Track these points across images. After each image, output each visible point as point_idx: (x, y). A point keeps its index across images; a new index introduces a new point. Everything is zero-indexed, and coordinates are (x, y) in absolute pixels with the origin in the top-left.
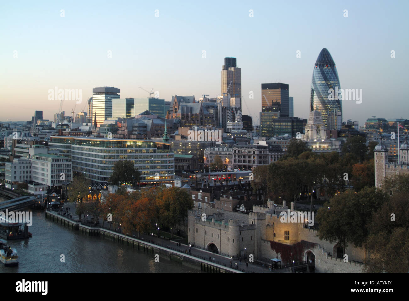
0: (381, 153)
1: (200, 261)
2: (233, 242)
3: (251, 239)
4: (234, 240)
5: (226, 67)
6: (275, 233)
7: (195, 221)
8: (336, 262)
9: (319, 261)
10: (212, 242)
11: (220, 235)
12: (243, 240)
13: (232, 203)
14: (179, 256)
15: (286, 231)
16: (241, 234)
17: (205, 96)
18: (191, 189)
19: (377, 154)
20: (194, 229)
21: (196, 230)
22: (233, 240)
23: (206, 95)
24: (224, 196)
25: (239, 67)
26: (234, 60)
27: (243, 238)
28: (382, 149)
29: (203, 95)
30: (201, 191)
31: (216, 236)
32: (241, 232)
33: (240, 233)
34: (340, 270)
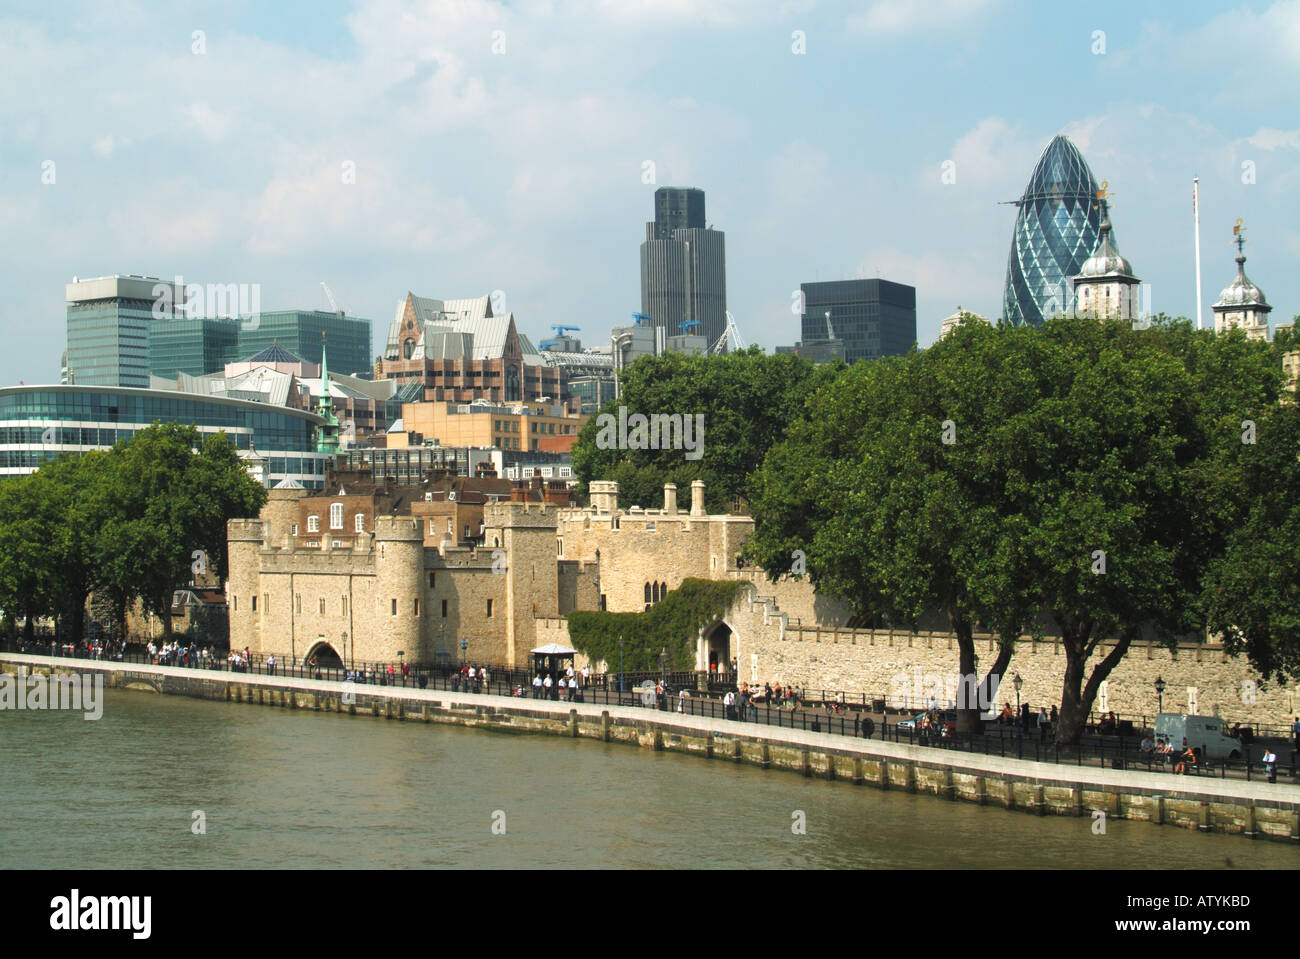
0: (1105, 285)
1: (223, 682)
2: (394, 613)
3: (486, 611)
4: (398, 601)
5: (661, 228)
6: (604, 596)
7: (257, 565)
8: (819, 650)
9: (754, 657)
10: (321, 639)
11: (348, 597)
12: (445, 614)
13: (455, 517)
14: (148, 681)
15: (652, 584)
16: (437, 582)
17: (565, 333)
18: (304, 493)
19: (1087, 293)
20: (255, 599)
21: (261, 602)
22: (394, 601)
23: (567, 329)
24: (429, 494)
25: (715, 229)
26: (696, 199)
27: (445, 603)
28: (1108, 270)
29: (554, 328)
30: (342, 493)
31: (335, 609)
32: (438, 574)
33: (432, 577)
34: (834, 680)
